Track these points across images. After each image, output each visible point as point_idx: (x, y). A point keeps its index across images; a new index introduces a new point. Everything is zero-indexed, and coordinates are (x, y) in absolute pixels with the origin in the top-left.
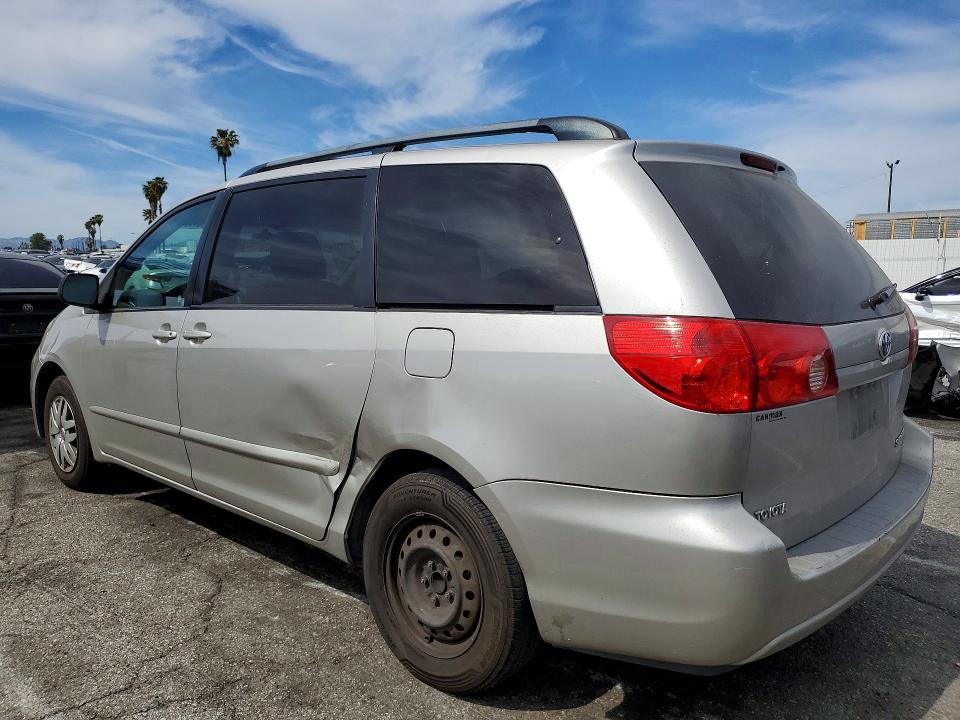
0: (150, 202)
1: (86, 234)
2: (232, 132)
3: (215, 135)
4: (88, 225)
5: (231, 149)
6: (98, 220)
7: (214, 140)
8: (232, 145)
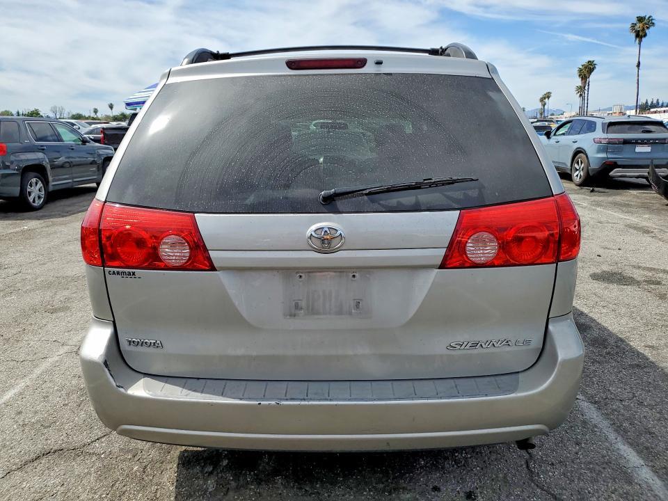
0: (582, 80)
1: (540, 106)
2: (650, 17)
3: (635, 21)
4: (542, 100)
5: (647, 31)
6: (548, 96)
7: (633, 26)
8: (648, 28)
